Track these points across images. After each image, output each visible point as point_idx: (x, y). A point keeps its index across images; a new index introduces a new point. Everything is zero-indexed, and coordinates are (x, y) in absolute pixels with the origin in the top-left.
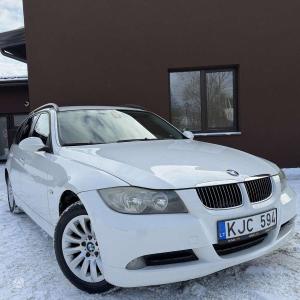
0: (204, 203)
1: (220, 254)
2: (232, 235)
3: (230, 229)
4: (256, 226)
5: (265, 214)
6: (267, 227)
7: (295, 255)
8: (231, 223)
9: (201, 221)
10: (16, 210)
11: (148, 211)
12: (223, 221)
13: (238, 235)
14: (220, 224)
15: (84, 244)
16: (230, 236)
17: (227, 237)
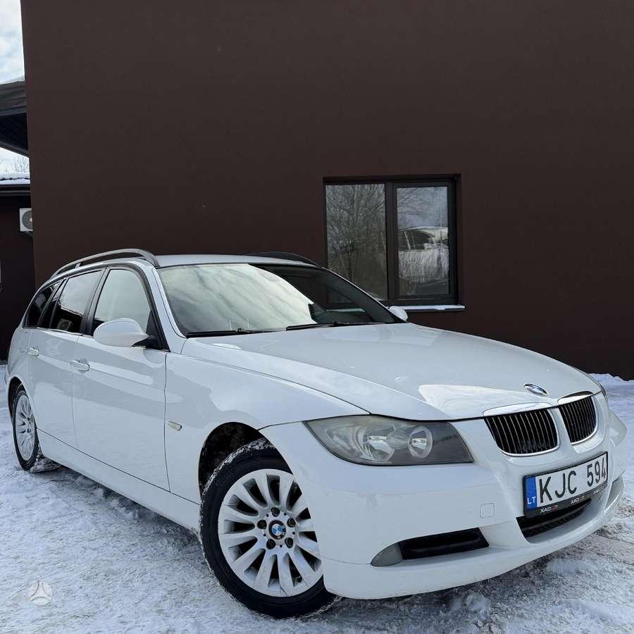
0: (499, 445)
1: (528, 534)
2: (547, 502)
3: (544, 490)
4: (581, 484)
5: (593, 462)
6: (595, 485)
7: (619, 536)
8: (544, 478)
9: (498, 477)
10: (39, 466)
11: (402, 459)
12: (533, 476)
13: (556, 500)
14: (527, 481)
15: (262, 524)
16: (543, 502)
17: (539, 505)
